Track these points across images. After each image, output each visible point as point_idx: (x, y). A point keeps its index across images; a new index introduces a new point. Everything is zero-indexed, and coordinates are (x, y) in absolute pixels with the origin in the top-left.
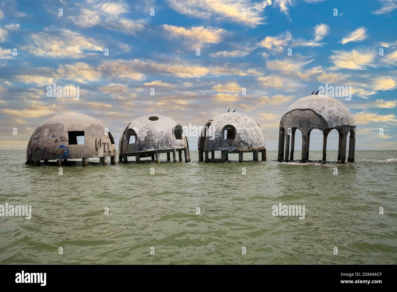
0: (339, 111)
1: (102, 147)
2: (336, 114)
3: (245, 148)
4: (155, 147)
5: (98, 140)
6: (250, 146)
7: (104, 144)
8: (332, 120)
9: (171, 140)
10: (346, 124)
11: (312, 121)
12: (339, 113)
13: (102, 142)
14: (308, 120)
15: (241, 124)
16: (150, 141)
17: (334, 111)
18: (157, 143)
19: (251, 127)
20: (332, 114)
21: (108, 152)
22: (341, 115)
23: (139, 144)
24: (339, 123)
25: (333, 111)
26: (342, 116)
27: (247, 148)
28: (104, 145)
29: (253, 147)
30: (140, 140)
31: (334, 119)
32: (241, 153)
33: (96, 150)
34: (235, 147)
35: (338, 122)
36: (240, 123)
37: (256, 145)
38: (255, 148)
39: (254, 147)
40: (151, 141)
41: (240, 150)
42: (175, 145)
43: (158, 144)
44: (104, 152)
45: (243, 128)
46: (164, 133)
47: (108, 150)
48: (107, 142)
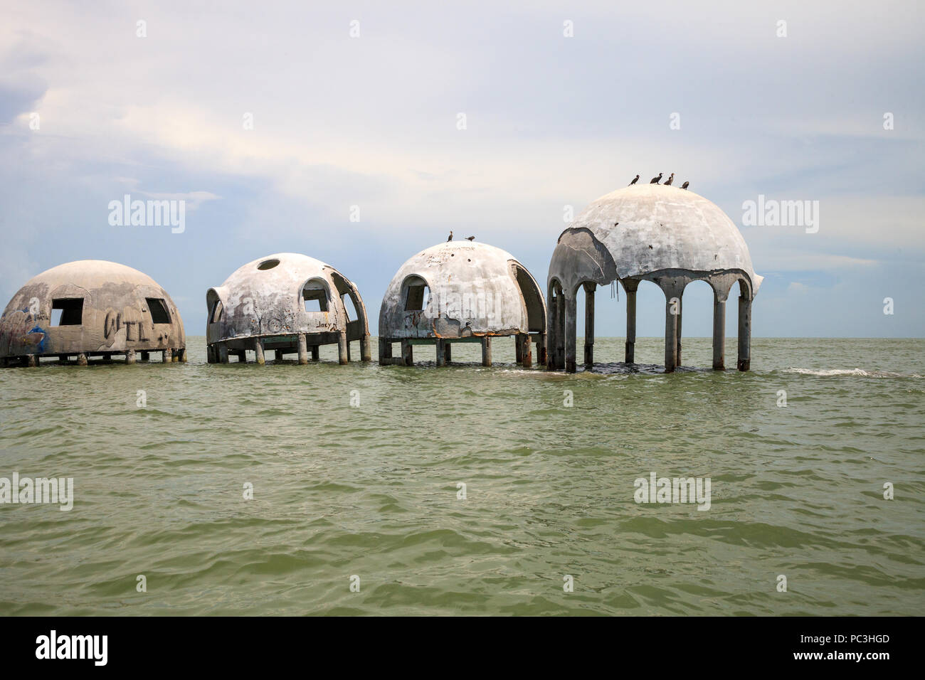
0: (658, 231)
1: (123, 330)
2: (643, 239)
3: (452, 332)
4: (253, 329)
5: (114, 316)
6: (463, 325)
7: (128, 324)
8: (629, 257)
9: (291, 312)
10: (676, 266)
11: (583, 260)
12: (655, 236)
13: (124, 319)
14: (576, 257)
15: (448, 273)
16: (243, 315)
17: (643, 230)
18: (258, 321)
19: (477, 278)
20: (632, 239)
21: (140, 340)
22: (660, 242)
23: (225, 323)
24: (650, 264)
25: (639, 231)
26: (665, 244)
27: (457, 332)
28: (128, 327)
29: (474, 330)
30: (226, 314)
31: (635, 253)
32: (438, 343)
33: (106, 336)
34: (426, 329)
35: (647, 262)
36: (447, 269)
37: (481, 324)
38: (480, 333)
39: (477, 328)
40: (246, 317)
41: (436, 338)
42: (302, 325)
43: (260, 322)
44: (128, 339)
45: (451, 283)
46: (278, 297)
47: (140, 336)
48: (140, 320)
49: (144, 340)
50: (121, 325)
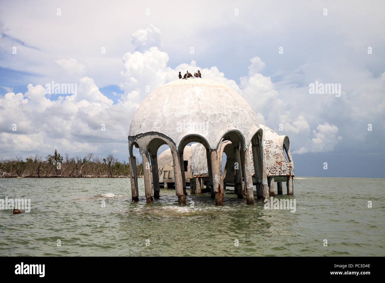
1: (163, 174)
7: (165, 171)
44: (164, 178)
47: (168, 177)
48: (169, 170)
49: (170, 178)
50: (163, 172)
